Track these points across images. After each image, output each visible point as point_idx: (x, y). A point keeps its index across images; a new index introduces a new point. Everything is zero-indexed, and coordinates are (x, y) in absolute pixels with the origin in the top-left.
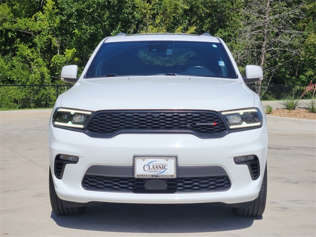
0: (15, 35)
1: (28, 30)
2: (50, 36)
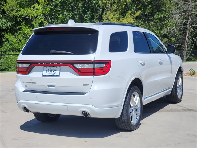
0: (22, 19)
1: (28, 16)
2: (42, 20)
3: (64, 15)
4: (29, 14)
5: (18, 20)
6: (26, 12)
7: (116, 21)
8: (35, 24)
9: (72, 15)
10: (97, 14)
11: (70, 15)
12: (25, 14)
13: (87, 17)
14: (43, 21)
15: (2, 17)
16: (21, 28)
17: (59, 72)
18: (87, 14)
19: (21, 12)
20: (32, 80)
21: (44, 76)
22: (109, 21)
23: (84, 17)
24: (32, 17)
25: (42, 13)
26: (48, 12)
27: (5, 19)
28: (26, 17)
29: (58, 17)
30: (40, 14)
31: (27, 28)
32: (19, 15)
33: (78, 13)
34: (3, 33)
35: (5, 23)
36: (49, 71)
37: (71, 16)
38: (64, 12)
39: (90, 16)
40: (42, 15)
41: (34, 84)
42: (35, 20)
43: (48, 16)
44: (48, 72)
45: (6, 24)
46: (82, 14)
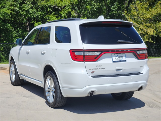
3: (92, 5)
4: (57, 4)
5: (49, 9)
6: (55, 2)
7: (145, 11)
8: (63, 14)
9: (100, 5)
10: (124, 6)
11: (97, 5)
12: (53, 4)
13: (114, 8)
14: (71, 11)
15: (33, 6)
16: (49, 17)
17: (125, 58)
18: (113, 5)
19: (49, 2)
20: (101, 66)
21: (114, 62)
22: (137, 11)
23: (111, 8)
24: (60, 6)
25: (70, 4)
26: (76, 2)
27: (36, 8)
28: (54, 6)
29: (85, 7)
30: (67, 4)
31: (55, 17)
32: (48, 5)
33: (105, 4)
34: (33, 22)
35: (35, 12)
36: (118, 57)
37: (98, 7)
38: (92, 3)
39: (117, 7)
40: (70, 5)
41: (103, 70)
42: (63, 10)
43: (76, 6)
44: (116, 58)
45: (37, 13)
46: (109, 5)
